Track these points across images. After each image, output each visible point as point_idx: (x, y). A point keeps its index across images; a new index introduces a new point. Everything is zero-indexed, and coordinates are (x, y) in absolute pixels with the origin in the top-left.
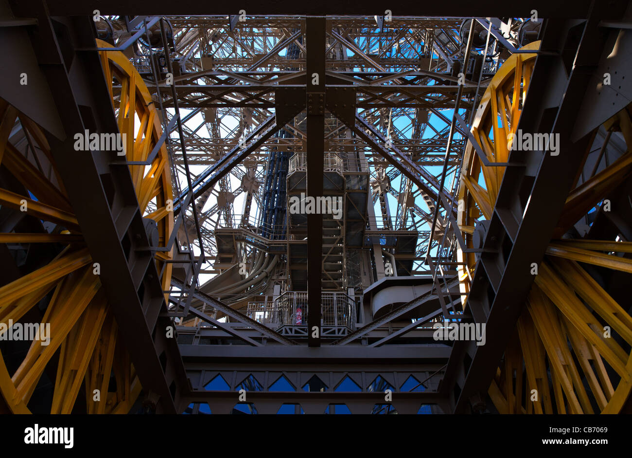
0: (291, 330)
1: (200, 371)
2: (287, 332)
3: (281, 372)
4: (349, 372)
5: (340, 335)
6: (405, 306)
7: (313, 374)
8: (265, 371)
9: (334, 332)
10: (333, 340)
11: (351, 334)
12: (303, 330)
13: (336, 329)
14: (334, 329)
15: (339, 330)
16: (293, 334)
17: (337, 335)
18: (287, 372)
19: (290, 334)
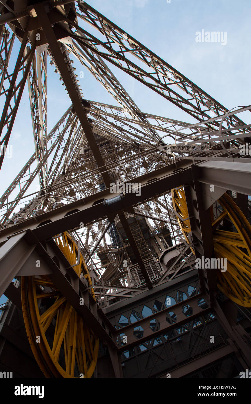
0: (140, 284)
1: (114, 317)
2: (139, 286)
3: (143, 304)
4: (167, 294)
5: (158, 279)
6: (178, 257)
7: (155, 300)
8: (137, 307)
9: (155, 279)
10: (156, 282)
11: (162, 276)
12: (144, 282)
13: (155, 277)
14: (154, 277)
15: (157, 277)
16: (141, 285)
17: (156, 279)
18: (145, 303)
19: (140, 286)
